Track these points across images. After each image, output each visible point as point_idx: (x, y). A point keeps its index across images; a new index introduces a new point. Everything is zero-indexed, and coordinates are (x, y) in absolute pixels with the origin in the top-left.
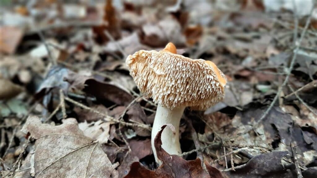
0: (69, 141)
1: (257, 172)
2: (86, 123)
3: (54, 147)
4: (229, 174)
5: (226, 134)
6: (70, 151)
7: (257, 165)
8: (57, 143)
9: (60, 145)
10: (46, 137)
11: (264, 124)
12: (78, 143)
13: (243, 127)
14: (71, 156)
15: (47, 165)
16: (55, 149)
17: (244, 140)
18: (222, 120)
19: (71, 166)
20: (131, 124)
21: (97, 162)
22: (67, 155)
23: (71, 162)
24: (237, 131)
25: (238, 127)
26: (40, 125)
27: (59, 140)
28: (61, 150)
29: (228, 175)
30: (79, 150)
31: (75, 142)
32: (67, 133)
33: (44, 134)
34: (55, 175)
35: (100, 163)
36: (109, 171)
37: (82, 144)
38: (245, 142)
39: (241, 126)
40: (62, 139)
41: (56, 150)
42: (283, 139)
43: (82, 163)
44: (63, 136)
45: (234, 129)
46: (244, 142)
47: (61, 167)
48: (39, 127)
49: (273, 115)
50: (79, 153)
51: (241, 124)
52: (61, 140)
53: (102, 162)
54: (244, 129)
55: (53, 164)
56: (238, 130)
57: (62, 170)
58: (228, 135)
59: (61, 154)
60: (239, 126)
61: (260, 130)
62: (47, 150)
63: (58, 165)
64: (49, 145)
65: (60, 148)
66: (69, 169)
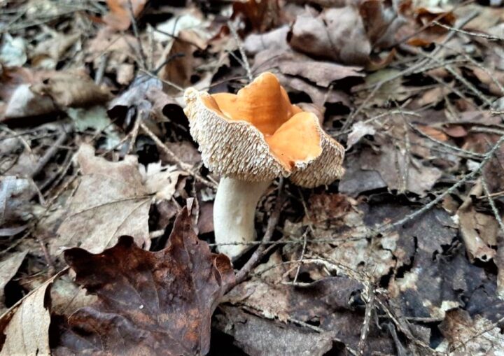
0: (114, 187)
1: (327, 301)
2: (159, 164)
3: (94, 191)
4: (292, 290)
5: (330, 232)
6: (110, 200)
7: (329, 290)
8: (100, 187)
9: (102, 189)
10: (91, 175)
11: (401, 234)
12: (125, 192)
13: (364, 229)
14: (108, 207)
15: (78, 211)
16: (94, 193)
17: (354, 249)
18: (339, 208)
19: (104, 219)
20: (206, 182)
21: (134, 223)
22: (103, 205)
23: (106, 214)
24: (350, 232)
25: (354, 227)
26: (91, 158)
27: (103, 183)
28: (100, 196)
29: (290, 290)
30: (121, 203)
31: (122, 191)
32: (116, 175)
33: (90, 172)
34: (82, 225)
35: (136, 225)
36: (143, 239)
37: (128, 195)
38: (354, 252)
39: (361, 226)
40: (107, 182)
41: (94, 196)
42: (419, 267)
43: (118, 219)
44: (109, 180)
45: (346, 228)
46: (352, 253)
47: (92, 217)
48: (89, 160)
49: (425, 224)
50: (120, 206)
51: (362, 223)
52: (105, 184)
53: (139, 224)
54: (362, 232)
55: (83, 211)
56: (353, 232)
57: (92, 222)
58: (332, 234)
59: (97, 201)
60: (356, 225)
61: (388, 242)
62: (85, 192)
63: (89, 214)
64: (90, 187)
65: (100, 193)
66: (100, 222)
